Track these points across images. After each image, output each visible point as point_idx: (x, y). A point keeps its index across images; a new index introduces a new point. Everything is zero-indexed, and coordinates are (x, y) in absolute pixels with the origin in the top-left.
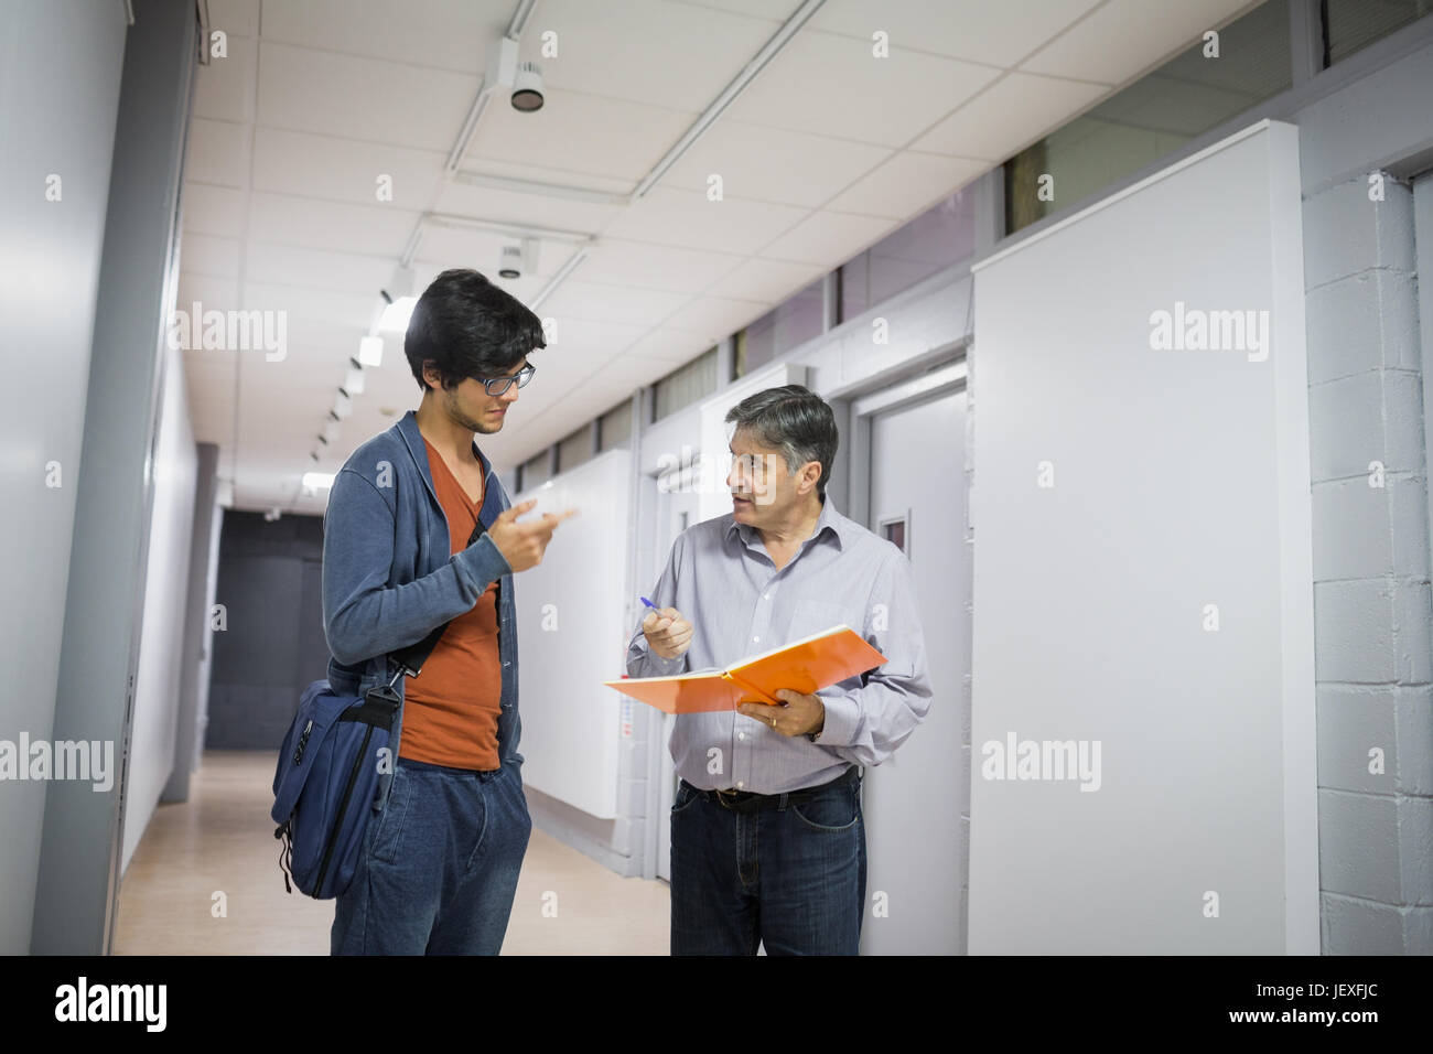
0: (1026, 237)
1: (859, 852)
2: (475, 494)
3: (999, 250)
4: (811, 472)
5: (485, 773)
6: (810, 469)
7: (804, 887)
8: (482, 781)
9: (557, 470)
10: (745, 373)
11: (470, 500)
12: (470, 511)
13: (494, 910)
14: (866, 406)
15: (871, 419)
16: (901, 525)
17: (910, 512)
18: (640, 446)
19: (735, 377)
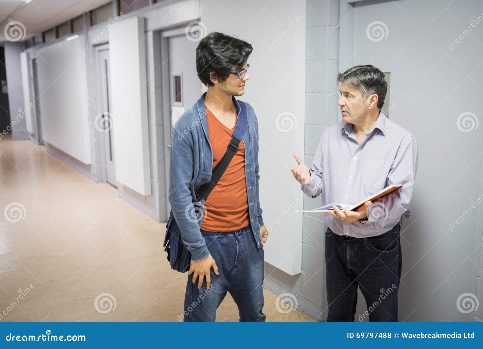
1: (399, 257)
4: (373, 99)
6: (373, 97)
9: (58, 36)
11: (228, 129)
12: (229, 133)
13: (256, 279)
14: (166, 34)
15: (168, 38)
16: (179, 77)
17: (182, 73)
18: (87, 34)
19: (119, 14)
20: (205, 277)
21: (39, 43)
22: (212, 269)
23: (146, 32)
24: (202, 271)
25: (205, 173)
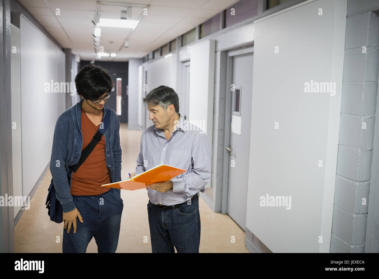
4: (171, 108)
9: (161, 54)
10: (203, 37)
12: (95, 129)
14: (231, 54)
15: (233, 57)
16: (239, 90)
17: (241, 87)
18: (178, 53)
19: (200, 38)
20: (72, 224)
21: (150, 59)
22: (78, 218)
23: (216, 52)
24: (70, 220)
25: (77, 153)
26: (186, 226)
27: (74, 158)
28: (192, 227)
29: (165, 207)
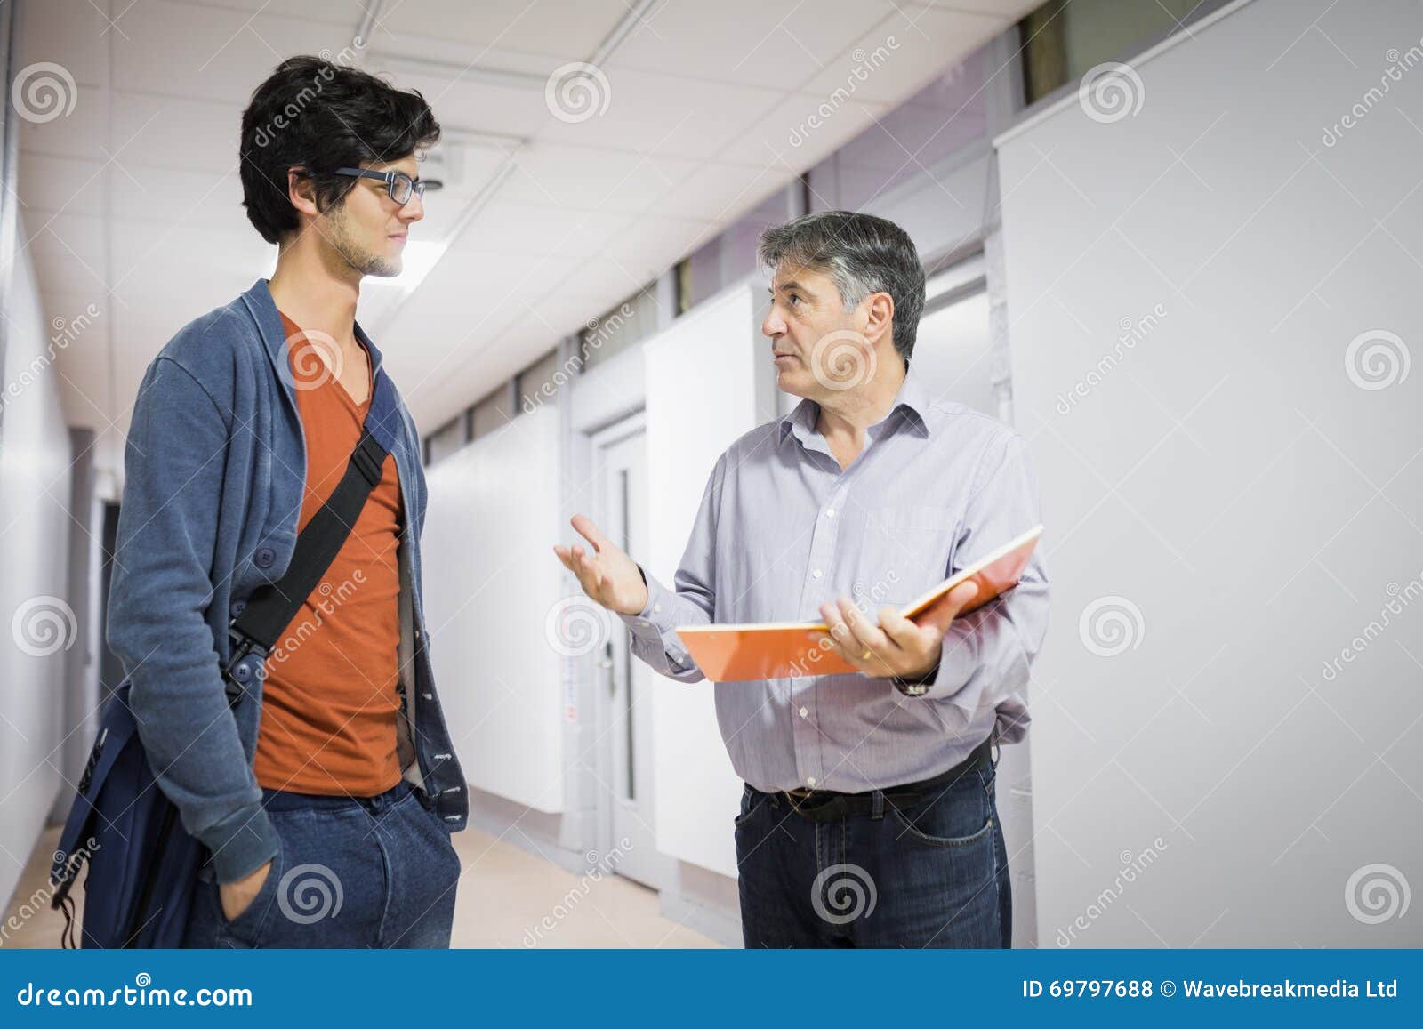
0: (1048, 105)
2: (359, 392)
3: (1020, 122)
5: (377, 798)
6: (876, 303)
7: (916, 927)
8: (375, 812)
9: (470, 437)
10: (691, 306)
11: (351, 401)
12: (353, 416)
18: (569, 399)
19: (679, 312)
25: (273, 531)
26: (947, 903)
27: (256, 561)
28: (977, 912)
29: (837, 799)
